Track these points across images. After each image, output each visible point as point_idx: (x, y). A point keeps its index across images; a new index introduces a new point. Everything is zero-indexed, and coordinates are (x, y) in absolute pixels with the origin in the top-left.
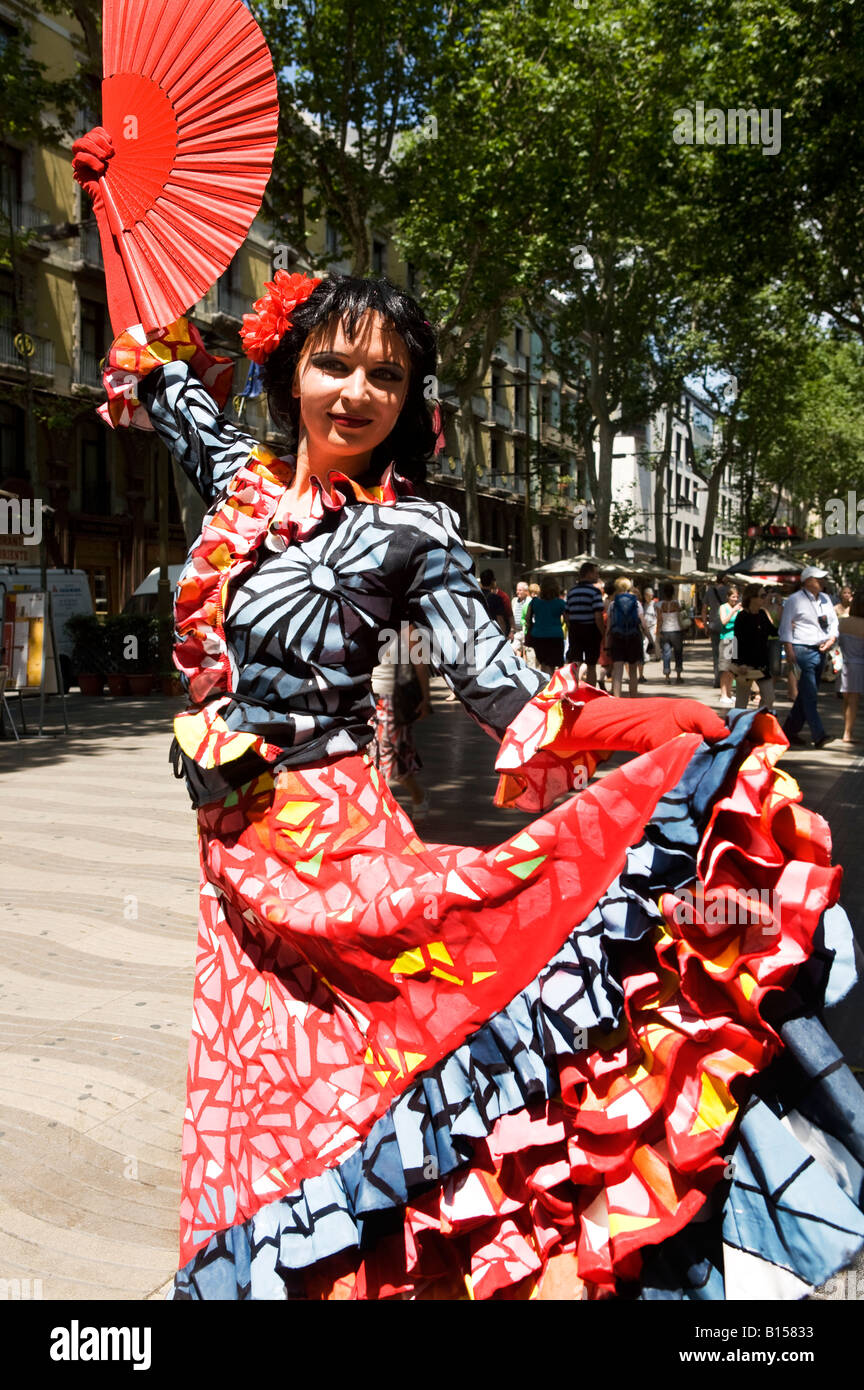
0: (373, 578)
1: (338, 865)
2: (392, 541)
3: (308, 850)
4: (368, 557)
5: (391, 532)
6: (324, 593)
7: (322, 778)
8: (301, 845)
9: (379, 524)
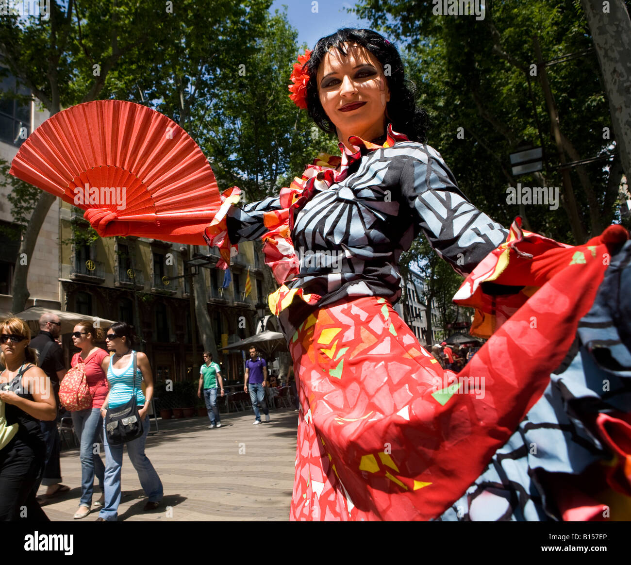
0: (379, 189)
1: (353, 369)
2: (390, 167)
3: (335, 360)
4: (375, 178)
5: (389, 162)
6: (347, 202)
7: (343, 311)
8: (331, 358)
9: (383, 159)
